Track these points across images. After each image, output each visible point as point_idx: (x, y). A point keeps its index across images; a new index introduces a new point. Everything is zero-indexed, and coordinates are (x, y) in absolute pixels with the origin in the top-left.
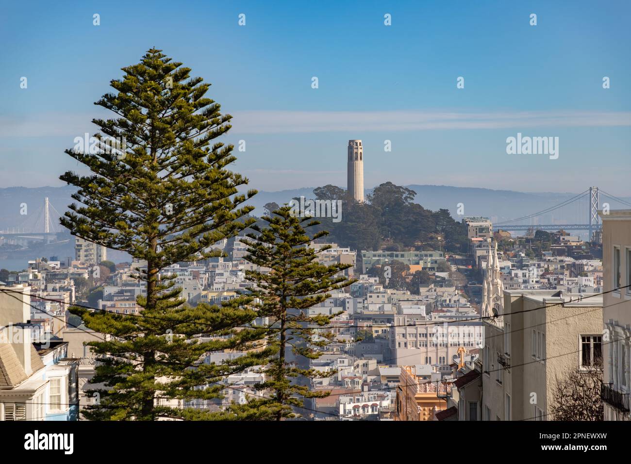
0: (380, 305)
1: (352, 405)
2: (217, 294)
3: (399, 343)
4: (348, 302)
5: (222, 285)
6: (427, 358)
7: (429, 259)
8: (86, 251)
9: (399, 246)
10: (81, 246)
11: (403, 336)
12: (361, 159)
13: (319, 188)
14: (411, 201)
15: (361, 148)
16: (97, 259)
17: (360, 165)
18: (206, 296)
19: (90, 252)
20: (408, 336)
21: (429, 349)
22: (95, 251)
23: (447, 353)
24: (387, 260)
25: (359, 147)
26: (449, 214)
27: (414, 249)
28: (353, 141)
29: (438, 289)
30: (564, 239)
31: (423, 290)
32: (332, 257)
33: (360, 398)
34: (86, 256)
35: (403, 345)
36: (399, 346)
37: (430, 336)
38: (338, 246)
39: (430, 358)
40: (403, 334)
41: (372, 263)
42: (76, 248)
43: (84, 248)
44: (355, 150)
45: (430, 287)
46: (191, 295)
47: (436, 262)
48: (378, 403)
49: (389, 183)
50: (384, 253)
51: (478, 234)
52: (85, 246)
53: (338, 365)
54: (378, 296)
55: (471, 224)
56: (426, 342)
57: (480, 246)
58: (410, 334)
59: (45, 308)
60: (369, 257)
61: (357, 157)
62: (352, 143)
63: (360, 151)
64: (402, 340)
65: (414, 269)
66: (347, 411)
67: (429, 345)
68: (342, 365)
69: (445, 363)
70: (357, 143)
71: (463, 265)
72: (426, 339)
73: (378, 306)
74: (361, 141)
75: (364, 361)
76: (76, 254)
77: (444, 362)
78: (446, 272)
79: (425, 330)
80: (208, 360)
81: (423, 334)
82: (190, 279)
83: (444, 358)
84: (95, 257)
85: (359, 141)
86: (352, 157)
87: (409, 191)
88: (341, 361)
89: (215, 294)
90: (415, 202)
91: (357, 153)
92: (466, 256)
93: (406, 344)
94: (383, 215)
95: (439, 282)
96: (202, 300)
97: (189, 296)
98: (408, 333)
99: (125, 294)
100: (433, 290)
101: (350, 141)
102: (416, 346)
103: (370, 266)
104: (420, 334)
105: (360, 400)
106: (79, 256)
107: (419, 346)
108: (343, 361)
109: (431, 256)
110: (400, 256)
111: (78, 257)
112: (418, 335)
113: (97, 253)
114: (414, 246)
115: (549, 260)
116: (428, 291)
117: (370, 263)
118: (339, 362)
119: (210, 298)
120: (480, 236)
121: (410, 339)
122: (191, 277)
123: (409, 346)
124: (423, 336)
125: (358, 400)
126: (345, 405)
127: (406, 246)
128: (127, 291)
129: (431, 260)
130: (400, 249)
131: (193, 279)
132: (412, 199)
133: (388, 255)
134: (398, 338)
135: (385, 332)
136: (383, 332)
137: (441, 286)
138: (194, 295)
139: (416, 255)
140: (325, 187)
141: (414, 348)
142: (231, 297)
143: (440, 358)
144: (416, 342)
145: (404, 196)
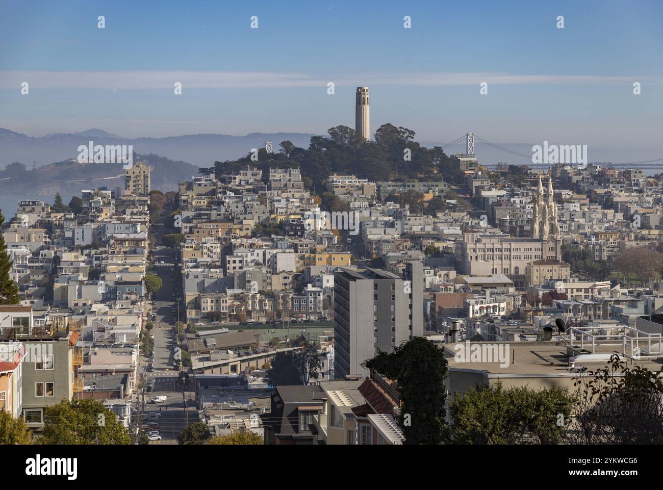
0: (422, 227)
1: (479, 306)
2: (284, 217)
3: (471, 257)
4: (397, 224)
5: (285, 209)
6: (493, 269)
7: (437, 189)
8: (134, 182)
9: (405, 177)
10: (130, 177)
11: (474, 251)
12: (368, 103)
13: (333, 128)
14: (412, 140)
15: (368, 94)
16: (144, 189)
17: (367, 109)
18: (274, 219)
19: (138, 183)
20: (478, 250)
21: (496, 261)
22: (143, 182)
23: (510, 265)
24: (401, 190)
25: (367, 93)
26: (442, 151)
27: (418, 180)
28: (361, 88)
29: (452, 214)
30: (531, 173)
31: (439, 214)
32: (356, 187)
33: (484, 300)
34: (134, 186)
35: (474, 258)
36: (471, 259)
37: (496, 251)
38: (356, 178)
39: (496, 269)
40: (474, 249)
41: (389, 192)
42: (126, 179)
43: (132, 179)
44: (363, 96)
45: (446, 212)
46: (261, 218)
47: (442, 191)
48: (497, 304)
49: (389, 125)
50: (397, 184)
51: (469, 168)
52: (134, 178)
53: (426, 275)
54: (416, 219)
55: (461, 159)
56: (493, 255)
57: (475, 178)
58: (479, 249)
59: (136, 229)
60: (385, 187)
61: (365, 101)
62: (360, 90)
63: (367, 96)
64: (474, 255)
65: (428, 197)
66: (475, 311)
67: (495, 258)
68: (428, 275)
69: (509, 274)
70: (364, 90)
71: (462, 194)
72: (492, 253)
73: (420, 227)
74: (367, 88)
75: (445, 272)
76: (126, 184)
77: (507, 272)
78: (454, 199)
79: (492, 246)
80: (308, 272)
81: (490, 249)
82: (257, 205)
83: (507, 269)
84: (143, 188)
85: (366, 88)
86: (360, 101)
87: (409, 131)
88: (427, 272)
89: (283, 217)
90: (414, 140)
91: (364, 98)
92: (461, 186)
93: (476, 257)
94: (389, 151)
95: (451, 208)
96: (271, 222)
97: (259, 219)
98: (477, 248)
99: (203, 217)
100: (448, 214)
101: (358, 88)
102: (484, 259)
103: (387, 195)
104: (488, 249)
105: (484, 302)
106: (129, 186)
107: (486, 260)
108: (430, 272)
109: (437, 186)
110: (411, 186)
111: (127, 187)
112: (486, 250)
113: (145, 184)
114: (417, 178)
115: (533, 189)
116: (445, 215)
117: (387, 192)
118: (426, 272)
119: (279, 220)
120: (470, 170)
121: (480, 253)
122: (259, 203)
123: (479, 259)
124: (490, 251)
125: (482, 302)
126: (473, 306)
127: (411, 178)
128: (204, 215)
129: (439, 189)
130: (406, 180)
131: (261, 204)
132: (413, 138)
133: (401, 186)
134: (470, 252)
135: (445, 249)
136: (443, 249)
137: (454, 212)
138: (264, 218)
139: (425, 186)
140: (337, 128)
141: (483, 261)
142: (298, 219)
143: (505, 269)
144: (485, 256)
145: (405, 136)
